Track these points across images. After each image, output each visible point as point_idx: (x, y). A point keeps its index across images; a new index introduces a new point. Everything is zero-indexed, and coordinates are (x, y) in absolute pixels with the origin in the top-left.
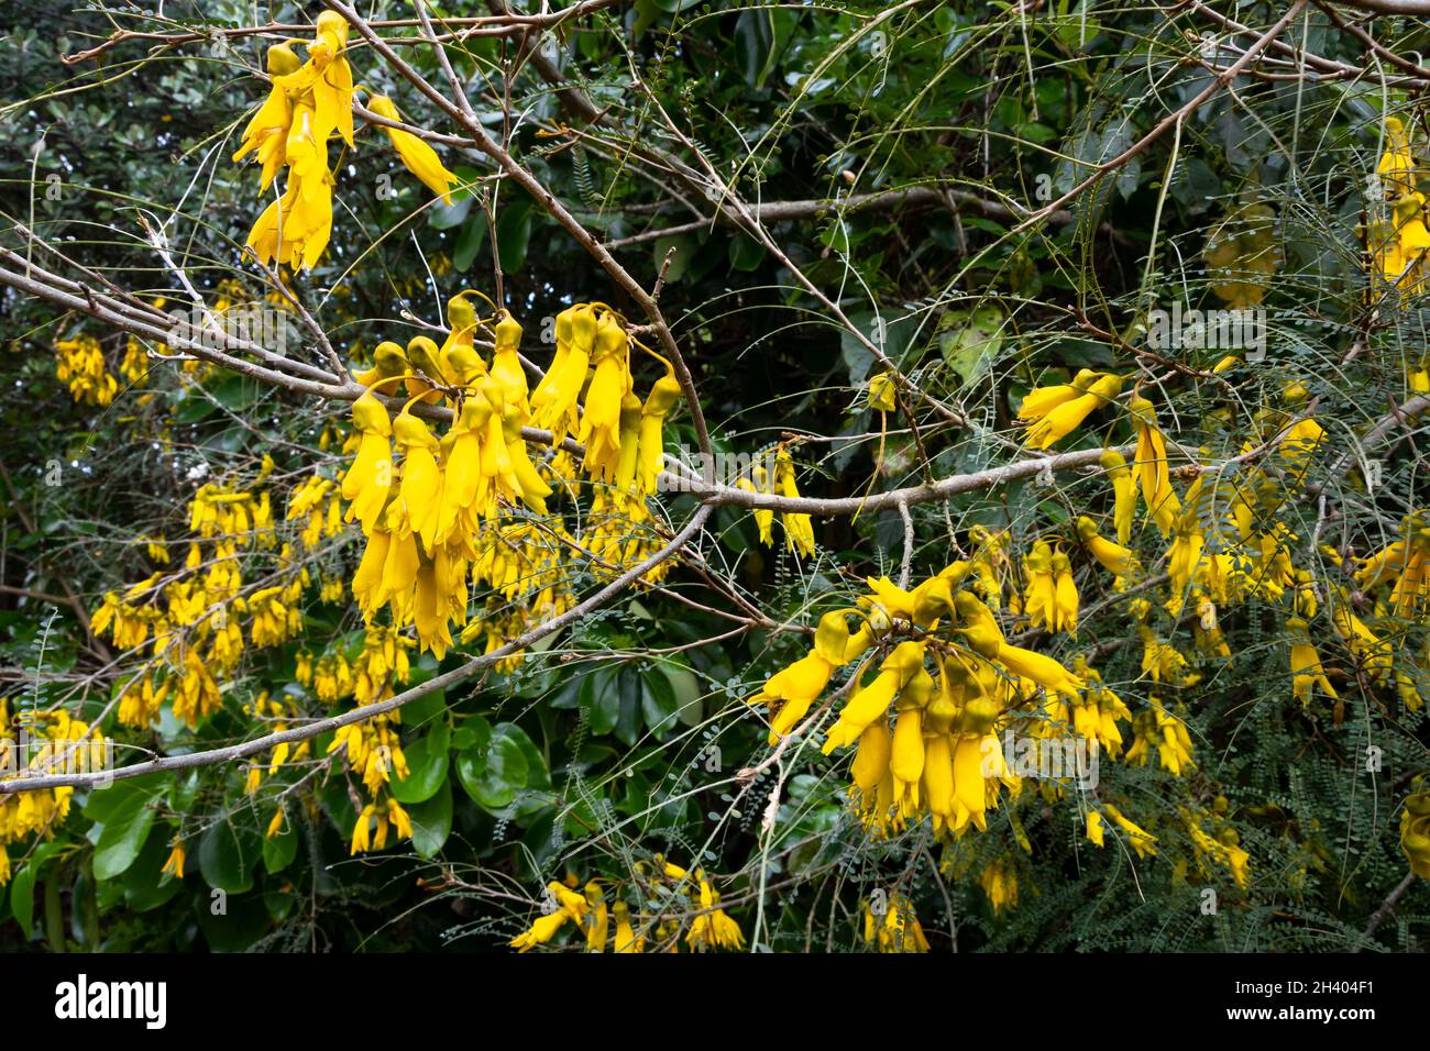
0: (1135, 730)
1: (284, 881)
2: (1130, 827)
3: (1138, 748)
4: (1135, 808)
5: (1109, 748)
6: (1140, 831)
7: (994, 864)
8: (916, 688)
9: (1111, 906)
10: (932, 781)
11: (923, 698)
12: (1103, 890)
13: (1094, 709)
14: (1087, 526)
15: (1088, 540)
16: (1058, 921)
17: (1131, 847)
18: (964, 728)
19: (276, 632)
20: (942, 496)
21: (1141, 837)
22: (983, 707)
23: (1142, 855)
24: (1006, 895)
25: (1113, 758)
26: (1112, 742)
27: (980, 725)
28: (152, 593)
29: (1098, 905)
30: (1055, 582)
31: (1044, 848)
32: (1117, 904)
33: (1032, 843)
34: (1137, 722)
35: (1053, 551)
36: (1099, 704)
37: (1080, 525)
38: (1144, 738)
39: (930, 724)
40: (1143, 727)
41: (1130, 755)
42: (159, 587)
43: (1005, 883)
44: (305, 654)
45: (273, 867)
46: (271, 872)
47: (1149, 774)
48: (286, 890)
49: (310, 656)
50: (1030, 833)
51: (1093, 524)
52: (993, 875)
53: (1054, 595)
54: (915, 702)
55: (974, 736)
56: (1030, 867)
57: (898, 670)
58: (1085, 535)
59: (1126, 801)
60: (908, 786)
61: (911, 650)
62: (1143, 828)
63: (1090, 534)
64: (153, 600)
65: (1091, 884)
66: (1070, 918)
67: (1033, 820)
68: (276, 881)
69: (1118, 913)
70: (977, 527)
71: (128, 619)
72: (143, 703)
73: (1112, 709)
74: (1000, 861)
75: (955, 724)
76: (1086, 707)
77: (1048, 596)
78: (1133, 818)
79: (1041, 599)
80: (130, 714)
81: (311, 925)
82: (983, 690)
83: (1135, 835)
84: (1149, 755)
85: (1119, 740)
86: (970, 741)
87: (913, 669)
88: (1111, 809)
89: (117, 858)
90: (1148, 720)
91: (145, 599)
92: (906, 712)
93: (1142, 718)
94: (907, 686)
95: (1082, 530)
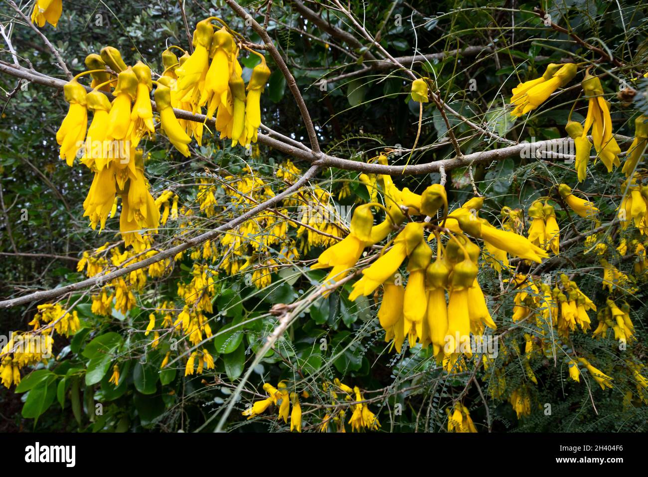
0: (599, 318)
1: (170, 389)
2: (595, 371)
3: (601, 328)
4: (599, 361)
5: (582, 326)
6: (602, 374)
7: (517, 390)
8: (418, 255)
9: (585, 417)
10: (433, 322)
11: (424, 262)
12: (580, 407)
13: (573, 304)
14: (565, 189)
15: (566, 197)
16: (554, 424)
17: (597, 383)
18: (454, 283)
19: (159, 270)
20: (467, 163)
21: (602, 377)
22: (467, 267)
23: (603, 388)
24: (524, 408)
25: (585, 332)
26: (584, 322)
27: (464, 280)
28: (105, 252)
29: (577, 416)
30: (545, 223)
31: (545, 383)
32: (589, 416)
33: (538, 379)
34: (600, 314)
35: (544, 204)
36: (577, 301)
37: (560, 189)
38: (604, 323)
39: (429, 280)
40: (604, 317)
41: (596, 332)
42: (108, 249)
43: (523, 401)
44: (181, 283)
45: (165, 382)
46: (163, 384)
47: (608, 342)
48: (172, 393)
49: (184, 284)
50: (536, 372)
51: (569, 188)
52: (517, 397)
53: (544, 231)
54: (419, 266)
55: (461, 288)
56: (538, 393)
57: (404, 242)
58: (564, 195)
59: (593, 358)
60: (414, 324)
61: (414, 228)
62: (605, 373)
63: (567, 194)
64: (105, 255)
65: (573, 404)
66: (561, 423)
67: (538, 365)
68: (167, 389)
69: (589, 421)
70: (506, 208)
71: (94, 264)
72: (102, 303)
73: (584, 304)
74: (519, 390)
75: (447, 280)
76: (569, 303)
77: (542, 231)
78: (598, 367)
79: (537, 234)
80: (96, 308)
81: (181, 410)
82: (467, 256)
83: (599, 376)
84: (607, 333)
85: (589, 321)
86: (458, 292)
87: (416, 242)
88: (583, 360)
89: (96, 376)
90: (606, 313)
91: (101, 254)
92: (413, 273)
93: (603, 311)
94: (412, 254)
95: (562, 192)
